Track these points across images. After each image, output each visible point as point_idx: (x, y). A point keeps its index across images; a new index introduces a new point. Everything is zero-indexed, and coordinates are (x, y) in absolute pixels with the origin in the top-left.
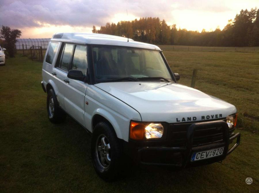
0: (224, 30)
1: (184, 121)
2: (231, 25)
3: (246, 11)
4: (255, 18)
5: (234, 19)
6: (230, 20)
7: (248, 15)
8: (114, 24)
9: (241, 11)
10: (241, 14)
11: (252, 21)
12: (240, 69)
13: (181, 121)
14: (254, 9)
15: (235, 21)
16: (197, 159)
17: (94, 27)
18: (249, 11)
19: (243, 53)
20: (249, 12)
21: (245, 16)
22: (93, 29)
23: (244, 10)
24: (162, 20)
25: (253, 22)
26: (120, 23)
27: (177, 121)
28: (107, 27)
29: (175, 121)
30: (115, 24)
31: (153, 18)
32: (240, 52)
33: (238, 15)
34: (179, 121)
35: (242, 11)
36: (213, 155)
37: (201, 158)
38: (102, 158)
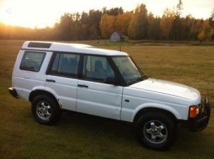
2: (58, 23)
21: (68, 17)
38: (153, 137)
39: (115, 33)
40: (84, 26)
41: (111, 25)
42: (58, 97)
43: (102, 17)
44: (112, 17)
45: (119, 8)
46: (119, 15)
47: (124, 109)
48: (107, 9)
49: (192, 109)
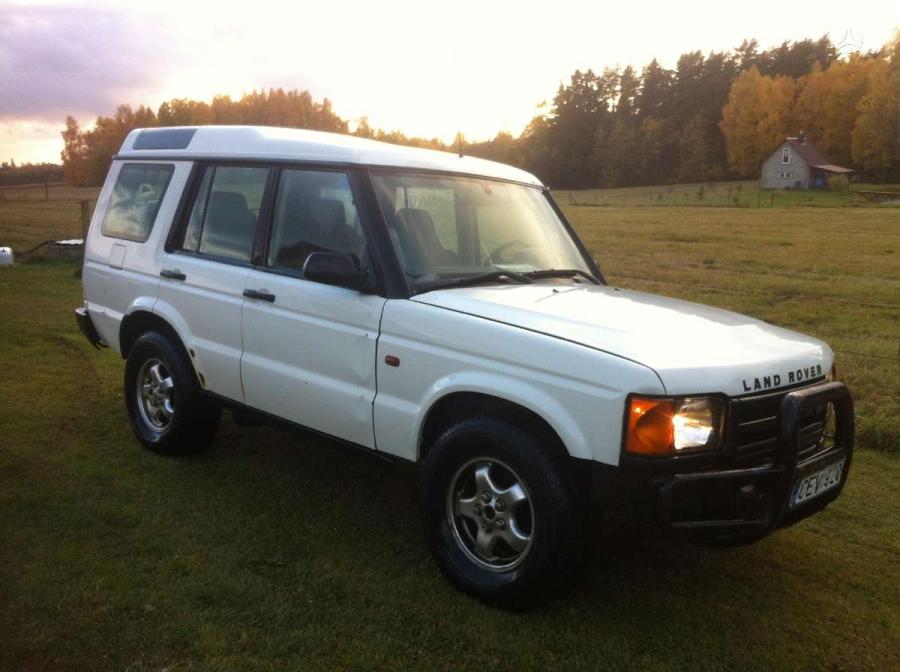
0: (523, 134)
2: (545, 119)
3: (590, 76)
4: (618, 98)
5: (553, 102)
6: (541, 103)
7: (595, 88)
8: (146, 108)
9: (574, 74)
10: (573, 84)
11: (607, 106)
12: (628, 255)
14: (612, 67)
15: (556, 107)
16: (800, 498)
17: (71, 121)
18: (597, 76)
19: (594, 208)
20: (598, 78)
21: (588, 90)
22: (64, 128)
23: (584, 71)
24: (321, 102)
25: (610, 109)
26: (170, 105)
28: (119, 120)
29: (743, 390)
30: (149, 110)
31: (290, 93)
32: (585, 205)
33: (565, 89)
35: (578, 75)
36: (826, 485)
37: (807, 495)
38: (483, 538)
39: (786, 151)
40: (653, 125)
41: (773, 116)
42: (191, 341)
43: (736, 86)
44: (779, 83)
45: (815, 39)
46: (816, 74)
47: (383, 400)
48: (759, 50)
49: (638, 410)
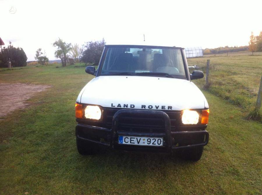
1: (119, 107)
13: (116, 107)
17: (252, 33)
27: (112, 106)
29: (110, 106)
34: (115, 106)
36: (148, 144)
